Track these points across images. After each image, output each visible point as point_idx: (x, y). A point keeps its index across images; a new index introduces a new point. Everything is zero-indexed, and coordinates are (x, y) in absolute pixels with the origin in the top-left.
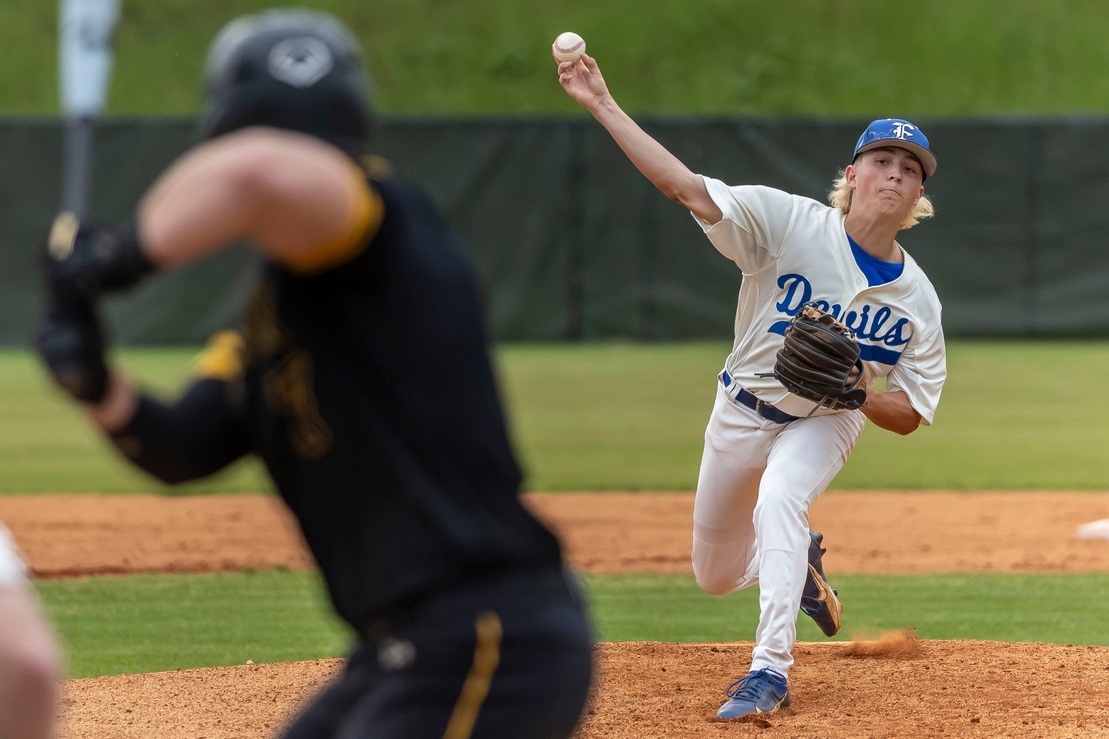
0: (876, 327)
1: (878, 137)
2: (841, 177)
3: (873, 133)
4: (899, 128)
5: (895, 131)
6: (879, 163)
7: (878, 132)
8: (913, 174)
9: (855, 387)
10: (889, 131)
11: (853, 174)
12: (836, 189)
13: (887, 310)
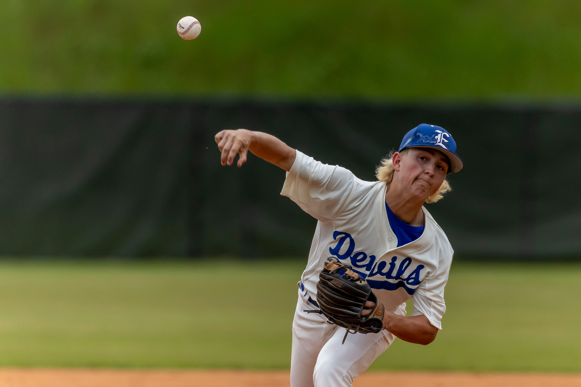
0: (401, 272)
1: (423, 138)
2: (389, 158)
3: (420, 135)
4: (439, 135)
5: (436, 137)
6: (419, 159)
7: (424, 135)
8: (441, 172)
9: (371, 317)
10: (431, 136)
11: (399, 159)
12: (383, 166)
13: (409, 260)
